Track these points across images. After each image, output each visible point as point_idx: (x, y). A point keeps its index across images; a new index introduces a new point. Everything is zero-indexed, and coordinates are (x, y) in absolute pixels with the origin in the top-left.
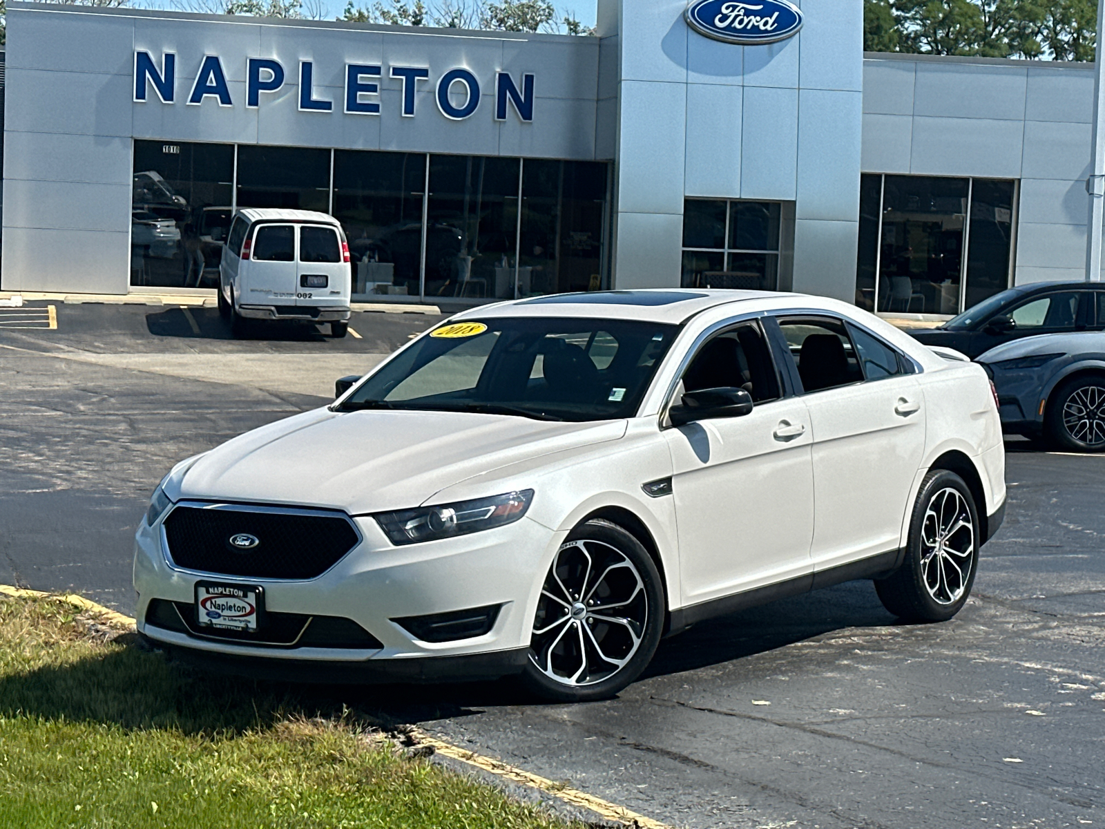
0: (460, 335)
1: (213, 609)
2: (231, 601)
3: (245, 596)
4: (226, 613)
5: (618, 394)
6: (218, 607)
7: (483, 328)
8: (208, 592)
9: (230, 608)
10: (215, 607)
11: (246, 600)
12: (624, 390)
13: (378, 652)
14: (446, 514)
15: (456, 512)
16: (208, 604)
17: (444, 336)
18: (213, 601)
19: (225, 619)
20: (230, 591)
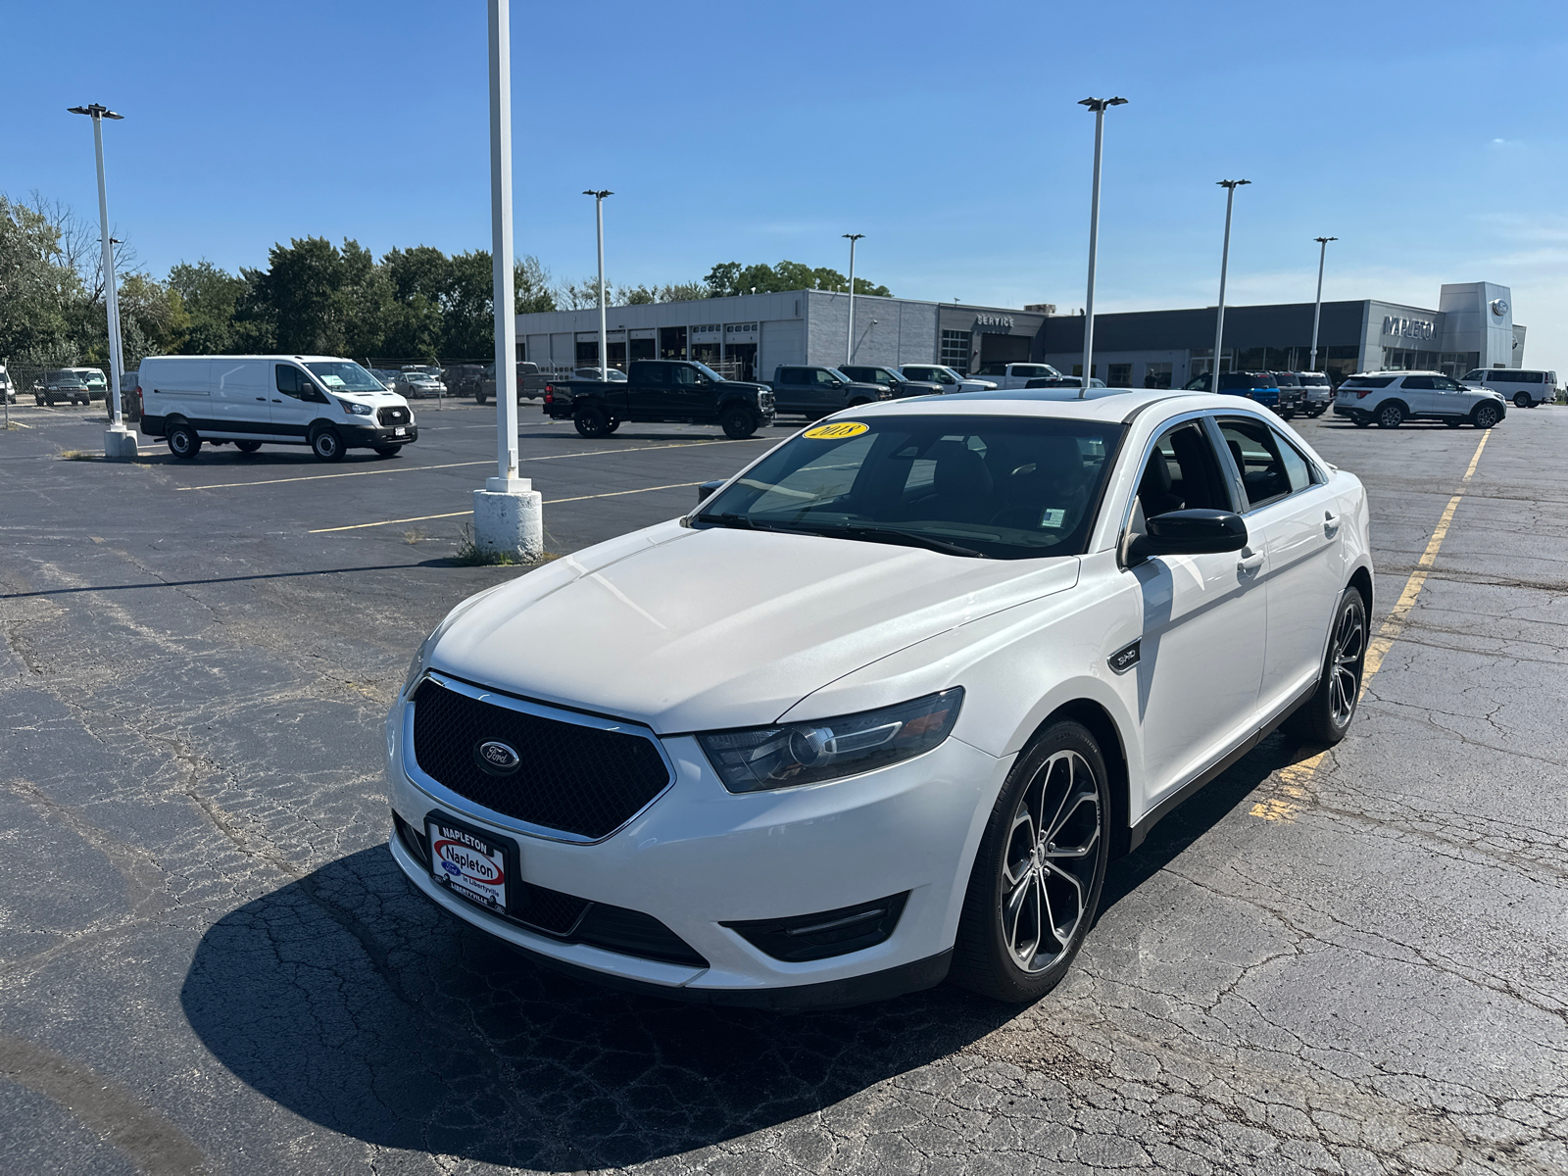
0: (837, 436)
1: (450, 860)
2: (474, 856)
3: (490, 854)
4: (465, 870)
5: (1055, 518)
6: (457, 858)
7: (864, 428)
8: (442, 833)
9: (472, 865)
10: (452, 857)
11: (492, 859)
12: (1063, 511)
13: (699, 975)
14: (823, 737)
15: (836, 734)
16: (444, 850)
17: (818, 437)
18: (450, 847)
19: (465, 880)
20: (470, 841)
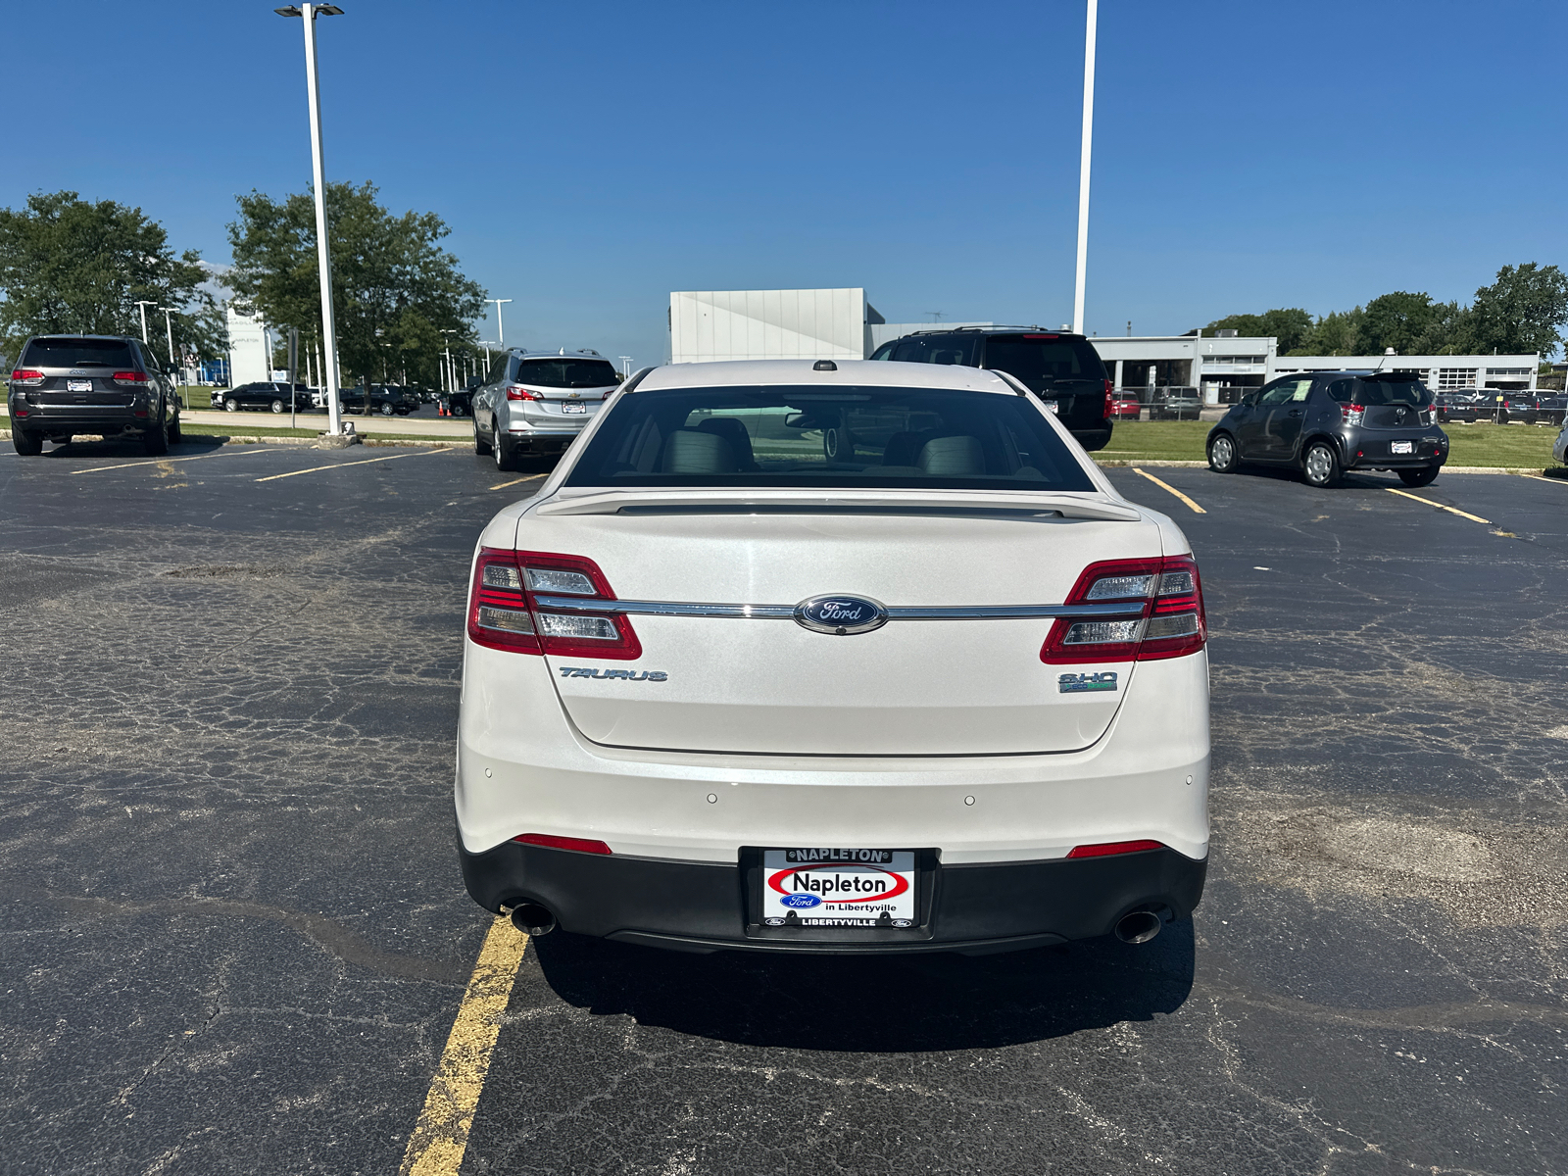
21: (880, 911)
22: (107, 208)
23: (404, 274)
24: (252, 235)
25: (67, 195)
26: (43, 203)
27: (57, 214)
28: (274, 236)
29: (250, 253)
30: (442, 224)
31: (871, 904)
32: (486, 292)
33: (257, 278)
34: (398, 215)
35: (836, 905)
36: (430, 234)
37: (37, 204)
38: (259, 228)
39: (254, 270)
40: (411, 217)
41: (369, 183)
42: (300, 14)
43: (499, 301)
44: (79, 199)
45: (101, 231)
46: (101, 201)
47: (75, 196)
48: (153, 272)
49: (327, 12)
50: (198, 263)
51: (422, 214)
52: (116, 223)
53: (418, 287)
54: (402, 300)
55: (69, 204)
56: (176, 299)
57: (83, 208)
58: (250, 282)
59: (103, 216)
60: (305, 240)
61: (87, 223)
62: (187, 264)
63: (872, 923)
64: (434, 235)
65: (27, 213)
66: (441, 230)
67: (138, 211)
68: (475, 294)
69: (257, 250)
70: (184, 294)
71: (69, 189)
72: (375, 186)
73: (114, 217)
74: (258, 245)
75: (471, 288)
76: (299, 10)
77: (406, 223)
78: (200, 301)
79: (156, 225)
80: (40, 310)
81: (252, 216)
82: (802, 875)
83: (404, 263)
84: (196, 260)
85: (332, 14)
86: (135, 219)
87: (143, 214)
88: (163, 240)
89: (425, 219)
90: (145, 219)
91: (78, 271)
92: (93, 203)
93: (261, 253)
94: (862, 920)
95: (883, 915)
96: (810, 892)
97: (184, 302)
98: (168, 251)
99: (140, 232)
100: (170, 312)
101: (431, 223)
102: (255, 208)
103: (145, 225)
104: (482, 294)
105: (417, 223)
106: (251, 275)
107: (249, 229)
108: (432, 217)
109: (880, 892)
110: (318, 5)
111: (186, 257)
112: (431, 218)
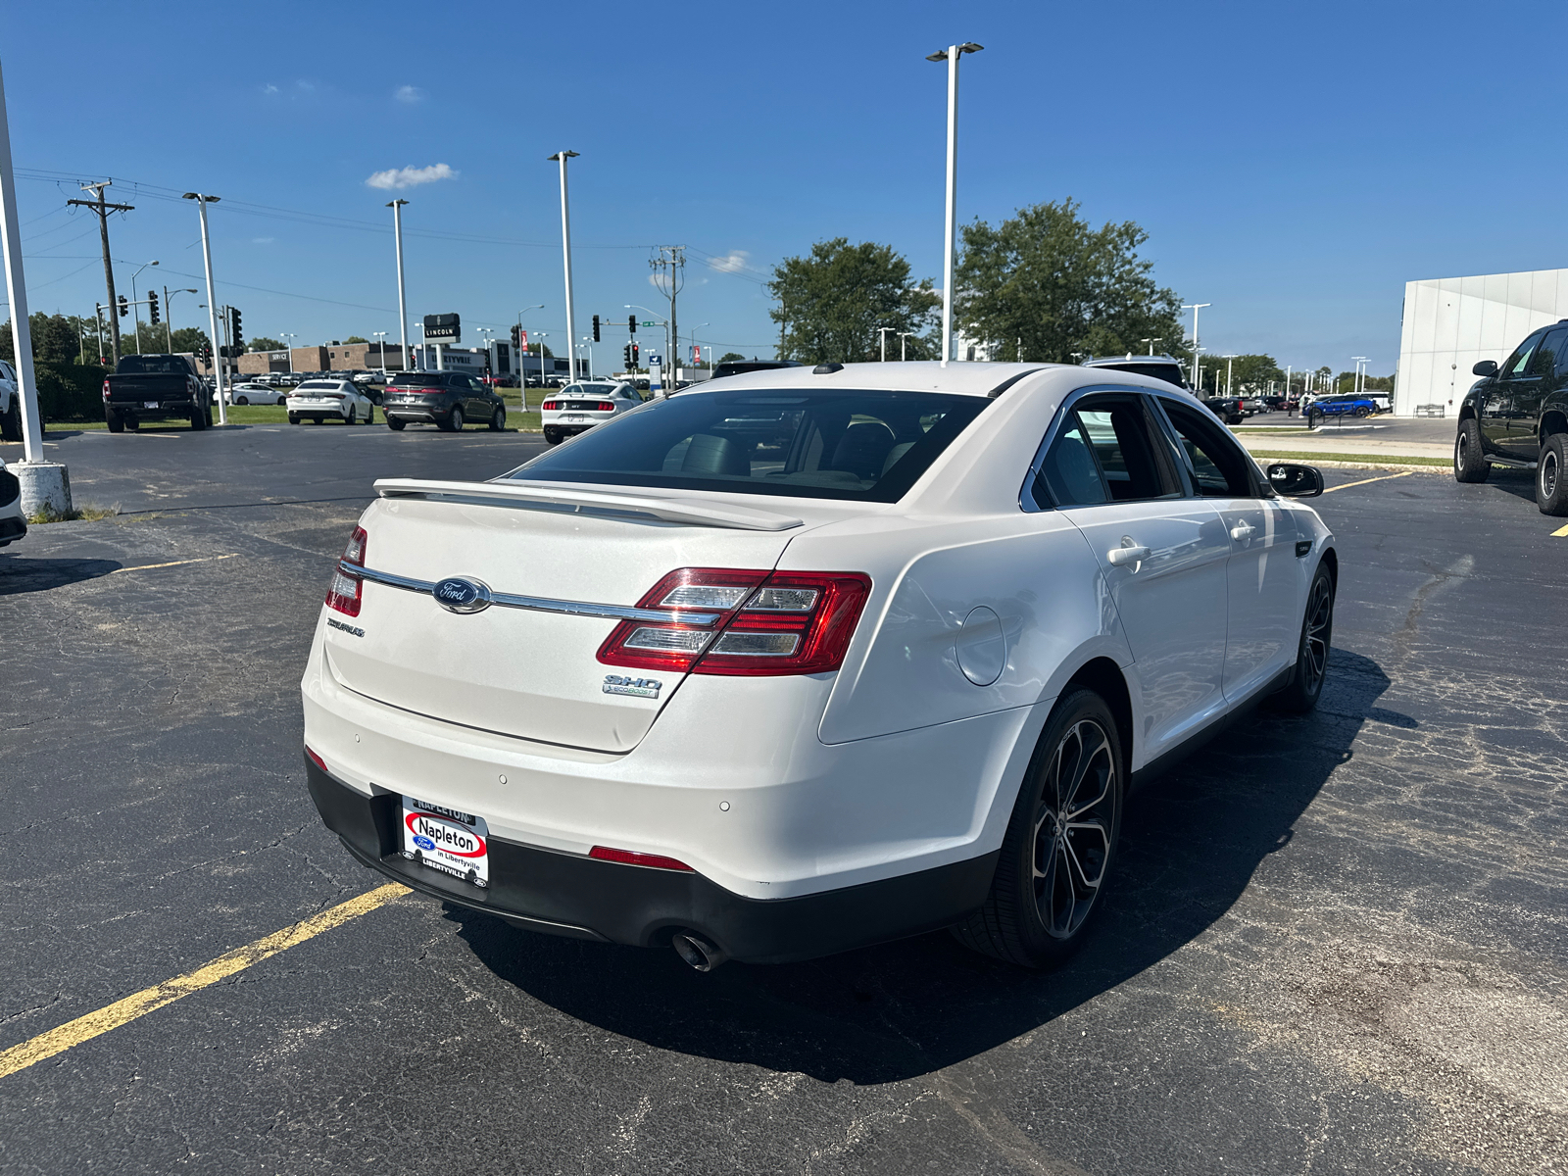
21: (470, 868)
22: (867, 249)
23: (1101, 285)
24: (968, 261)
25: (840, 241)
26: (822, 250)
27: (832, 259)
28: (986, 260)
29: (966, 278)
30: (1139, 231)
31: (465, 859)
32: (1181, 301)
33: (968, 300)
34: (1095, 228)
35: (444, 853)
36: (1127, 244)
37: (820, 252)
38: (975, 254)
39: (964, 294)
40: (1108, 230)
41: (1069, 199)
42: (947, 57)
43: (1196, 307)
44: (848, 244)
45: (861, 269)
46: (863, 244)
47: (845, 242)
48: (897, 302)
49: (969, 50)
50: (932, 290)
51: (1120, 225)
52: (873, 262)
53: (1112, 298)
54: (1097, 313)
55: (840, 249)
56: (912, 324)
57: (848, 250)
58: (962, 304)
59: (863, 256)
60: (1012, 262)
61: (852, 264)
62: (923, 292)
63: (463, 876)
64: (1132, 243)
65: (810, 260)
66: (1138, 237)
67: (889, 249)
68: (1170, 303)
69: (971, 274)
70: (919, 318)
71: (841, 236)
72: (1075, 201)
73: (872, 256)
74: (972, 269)
75: (1165, 296)
76: (946, 53)
77: (1104, 235)
78: (931, 324)
79: (902, 259)
80: (813, 339)
81: (971, 242)
82: (424, 819)
83: (1099, 275)
84: (930, 288)
85: (973, 51)
86: (886, 256)
87: (892, 252)
88: (907, 272)
89: (1123, 229)
90: (895, 255)
91: (841, 304)
92: (857, 246)
93: (974, 277)
94: (457, 871)
95: (470, 871)
96: (429, 837)
97: (919, 326)
98: (911, 281)
99: (890, 267)
100: (906, 337)
101: (1129, 233)
102: (974, 235)
103: (894, 260)
104: (1177, 303)
105: (1115, 234)
106: (964, 298)
107: (966, 256)
108: (1129, 225)
109: (469, 851)
110: (960, 46)
111: (922, 287)
112: (1127, 227)
